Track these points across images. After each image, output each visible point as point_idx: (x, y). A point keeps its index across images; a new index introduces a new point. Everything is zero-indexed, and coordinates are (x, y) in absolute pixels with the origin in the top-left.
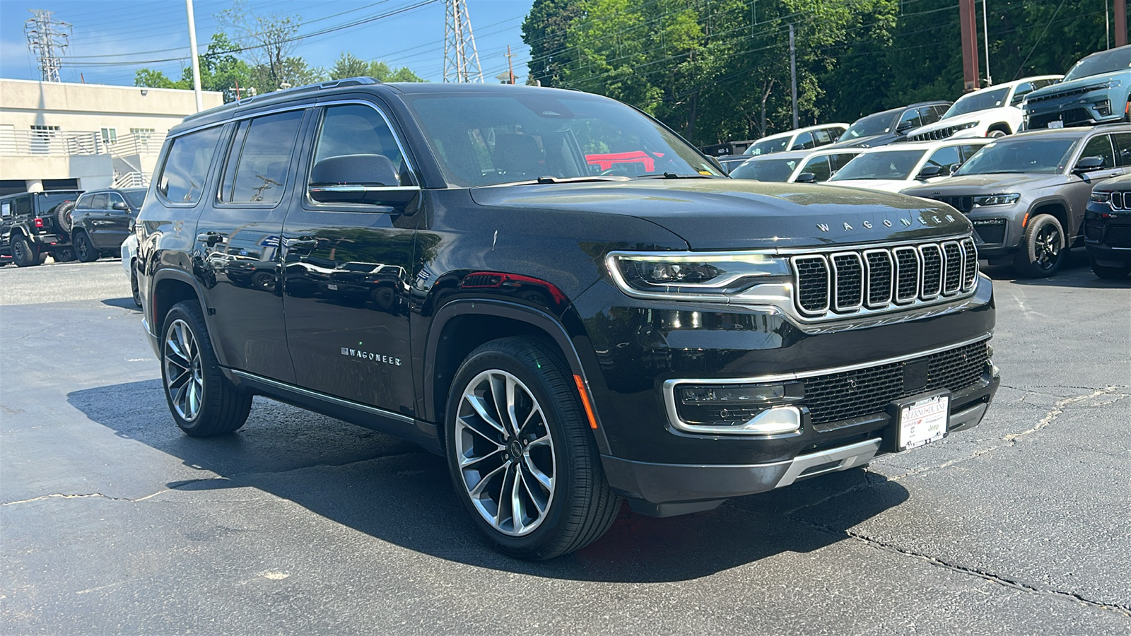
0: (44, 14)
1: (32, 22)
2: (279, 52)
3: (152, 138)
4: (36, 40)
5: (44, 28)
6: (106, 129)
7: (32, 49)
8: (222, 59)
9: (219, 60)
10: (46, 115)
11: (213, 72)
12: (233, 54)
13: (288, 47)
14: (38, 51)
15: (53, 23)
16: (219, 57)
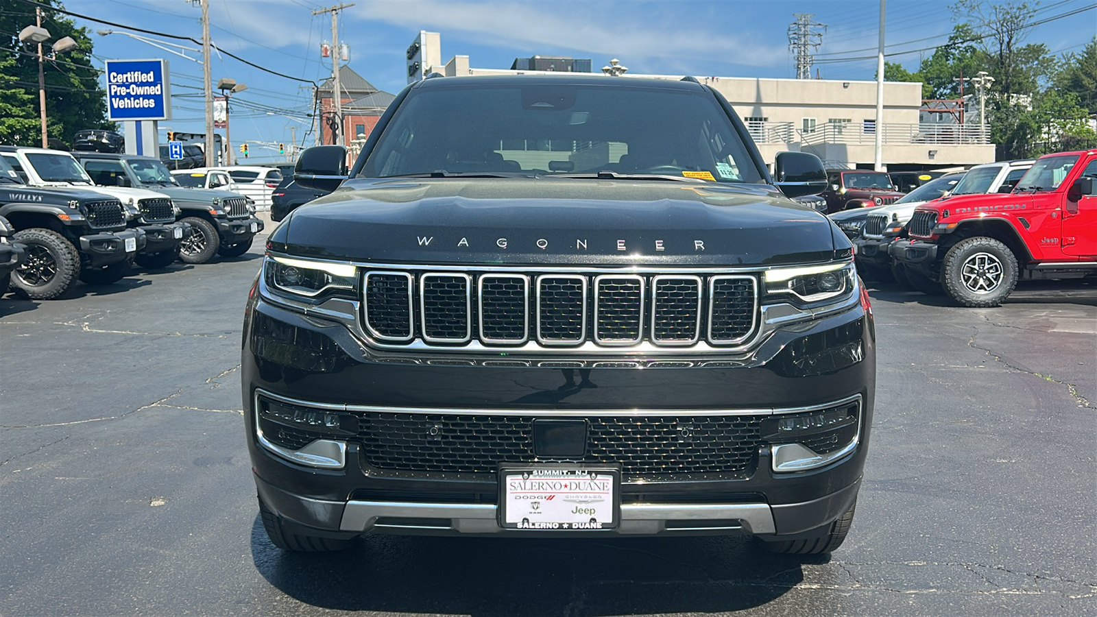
0: (805, 17)
1: (794, 25)
2: (1010, 40)
3: (848, 128)
4: (796, 41)
5: (803, 29)
6: (808, 120)
7: (791, 49)
8: (961, 49)
9: (958, 51)
10: (764, 109)
11: (951, 62)
12: (973, 44)
13: (1021, 33)
14: (796, 50)
15: (811, 25)
16: (959, 47)
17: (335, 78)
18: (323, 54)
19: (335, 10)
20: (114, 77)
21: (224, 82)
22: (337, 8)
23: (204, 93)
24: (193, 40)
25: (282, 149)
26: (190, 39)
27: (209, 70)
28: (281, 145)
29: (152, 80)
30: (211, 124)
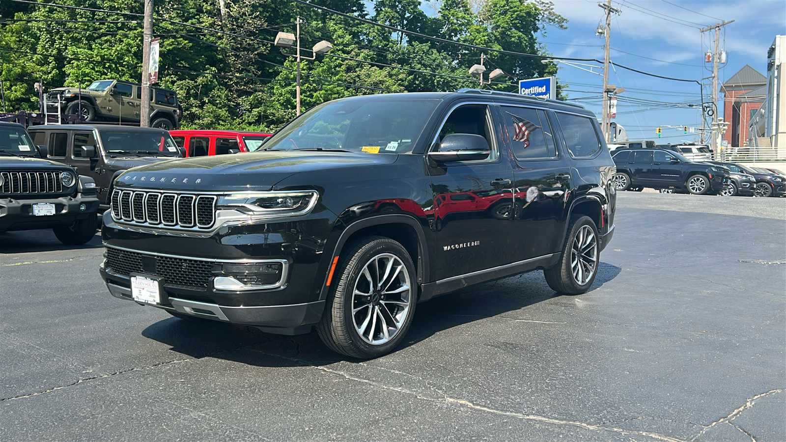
17: (714, 77)
18: (707, 60)
19: (718, 27)
20: (524, 91)
21: (608, 88)
22: (719, 25)
23: (603, 96)
24: (597, 61)
25: (685, 130)
26: (595, 60)
27: (607, 80)
28: (686, 128)
29: (545, 91)
30: (606, 116)
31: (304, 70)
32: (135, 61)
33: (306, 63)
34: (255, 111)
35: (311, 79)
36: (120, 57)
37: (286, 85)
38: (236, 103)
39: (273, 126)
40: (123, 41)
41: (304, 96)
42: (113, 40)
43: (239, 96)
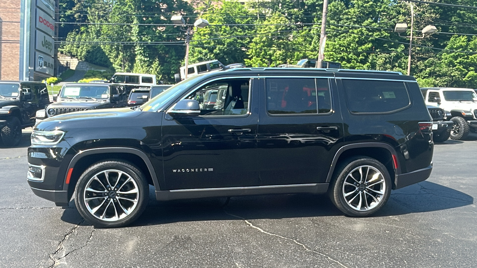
31: (464, 42)
32: (357, 46)
33: (466, 37)
34: (428, 70)
35: (469, 47)
36: (349, 45)
37: (451, 52)
38: (416, 65)
39: (439, 78)
40: (351, 36)
41: (463, 59)
42: (346, 35)
43: (418, 61)
